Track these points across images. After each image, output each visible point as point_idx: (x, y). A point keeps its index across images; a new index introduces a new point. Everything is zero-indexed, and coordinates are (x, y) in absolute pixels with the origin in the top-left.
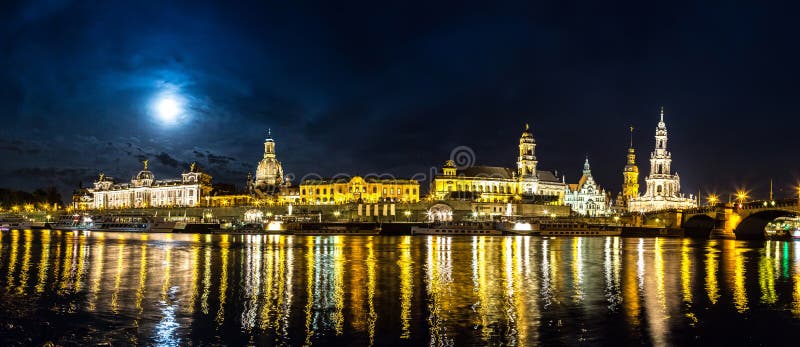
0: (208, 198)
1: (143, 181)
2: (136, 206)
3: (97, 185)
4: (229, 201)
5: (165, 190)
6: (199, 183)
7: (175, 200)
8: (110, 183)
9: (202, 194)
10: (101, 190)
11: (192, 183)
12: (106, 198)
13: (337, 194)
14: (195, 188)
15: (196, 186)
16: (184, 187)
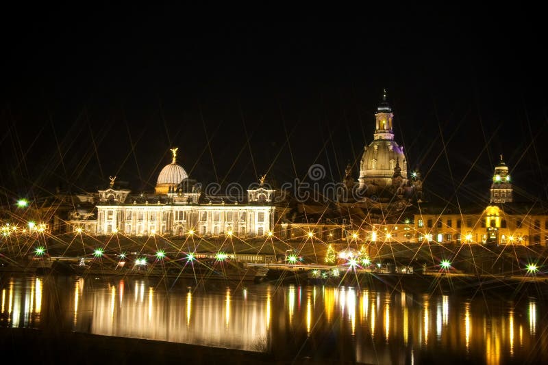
0: (284, 225)
1: (187, 195)
2: (175, 231)
3: (104, 194)
4: (316, 231)
5: (222, 210)
6: (271, 204)
7: (236, 226)
8: (127, 192)
9: (276, 220)
10: (111, 202)
11: (262, 203)
12: (121, 216)
13: (464, 229)
14: (267, 211)
15: (269, 208)
16: (250, 208)
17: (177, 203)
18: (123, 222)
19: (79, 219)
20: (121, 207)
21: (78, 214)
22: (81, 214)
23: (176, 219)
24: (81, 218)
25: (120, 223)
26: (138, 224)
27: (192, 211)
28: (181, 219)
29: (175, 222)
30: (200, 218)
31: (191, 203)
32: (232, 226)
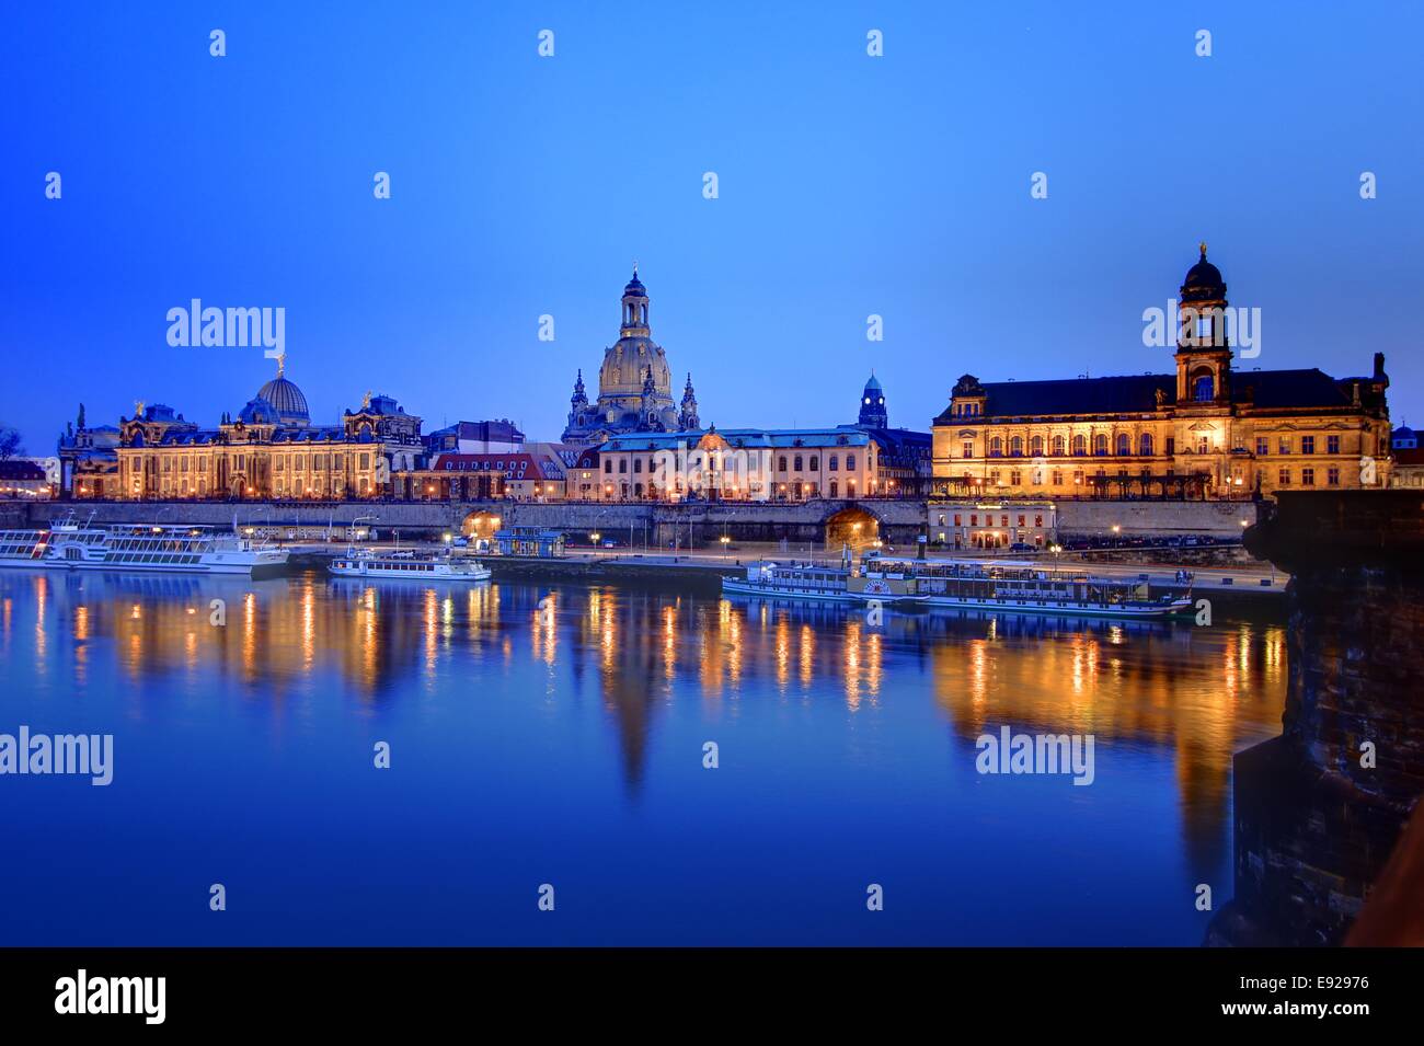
1: (249, 428)
2: (232, 486)
3: (127, 430)
5: (306, 450)
10: (137, 442)
11: (365, 438)
12: (152, 466)
14: (372, 451)
15: (375, 446)
16: (345, 447)
17: (234, 441)
18: (158, 476)
19: (92, 472)
20: (151, 451)
21: (90, 464)
22: (95, 464)
23: (235, 469)
24: (97, 470)
25: (151, 476)
26: (180, 479)
27: (256, 454)
28: (241, 468)
29: (233, 472)
30: (274, 466)
31: (253, 441)
32: (321, 478)
